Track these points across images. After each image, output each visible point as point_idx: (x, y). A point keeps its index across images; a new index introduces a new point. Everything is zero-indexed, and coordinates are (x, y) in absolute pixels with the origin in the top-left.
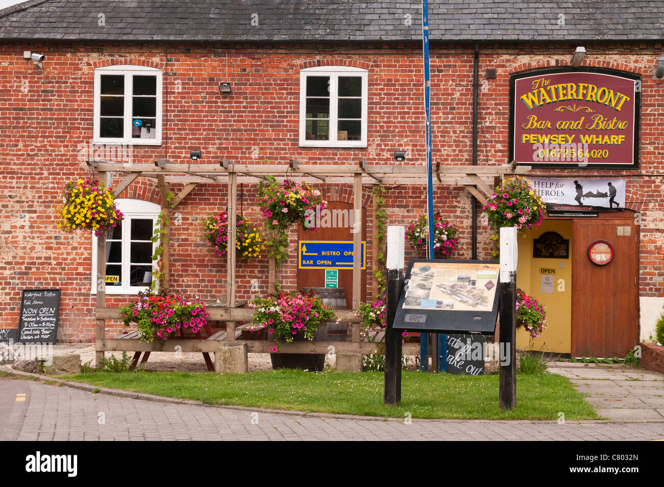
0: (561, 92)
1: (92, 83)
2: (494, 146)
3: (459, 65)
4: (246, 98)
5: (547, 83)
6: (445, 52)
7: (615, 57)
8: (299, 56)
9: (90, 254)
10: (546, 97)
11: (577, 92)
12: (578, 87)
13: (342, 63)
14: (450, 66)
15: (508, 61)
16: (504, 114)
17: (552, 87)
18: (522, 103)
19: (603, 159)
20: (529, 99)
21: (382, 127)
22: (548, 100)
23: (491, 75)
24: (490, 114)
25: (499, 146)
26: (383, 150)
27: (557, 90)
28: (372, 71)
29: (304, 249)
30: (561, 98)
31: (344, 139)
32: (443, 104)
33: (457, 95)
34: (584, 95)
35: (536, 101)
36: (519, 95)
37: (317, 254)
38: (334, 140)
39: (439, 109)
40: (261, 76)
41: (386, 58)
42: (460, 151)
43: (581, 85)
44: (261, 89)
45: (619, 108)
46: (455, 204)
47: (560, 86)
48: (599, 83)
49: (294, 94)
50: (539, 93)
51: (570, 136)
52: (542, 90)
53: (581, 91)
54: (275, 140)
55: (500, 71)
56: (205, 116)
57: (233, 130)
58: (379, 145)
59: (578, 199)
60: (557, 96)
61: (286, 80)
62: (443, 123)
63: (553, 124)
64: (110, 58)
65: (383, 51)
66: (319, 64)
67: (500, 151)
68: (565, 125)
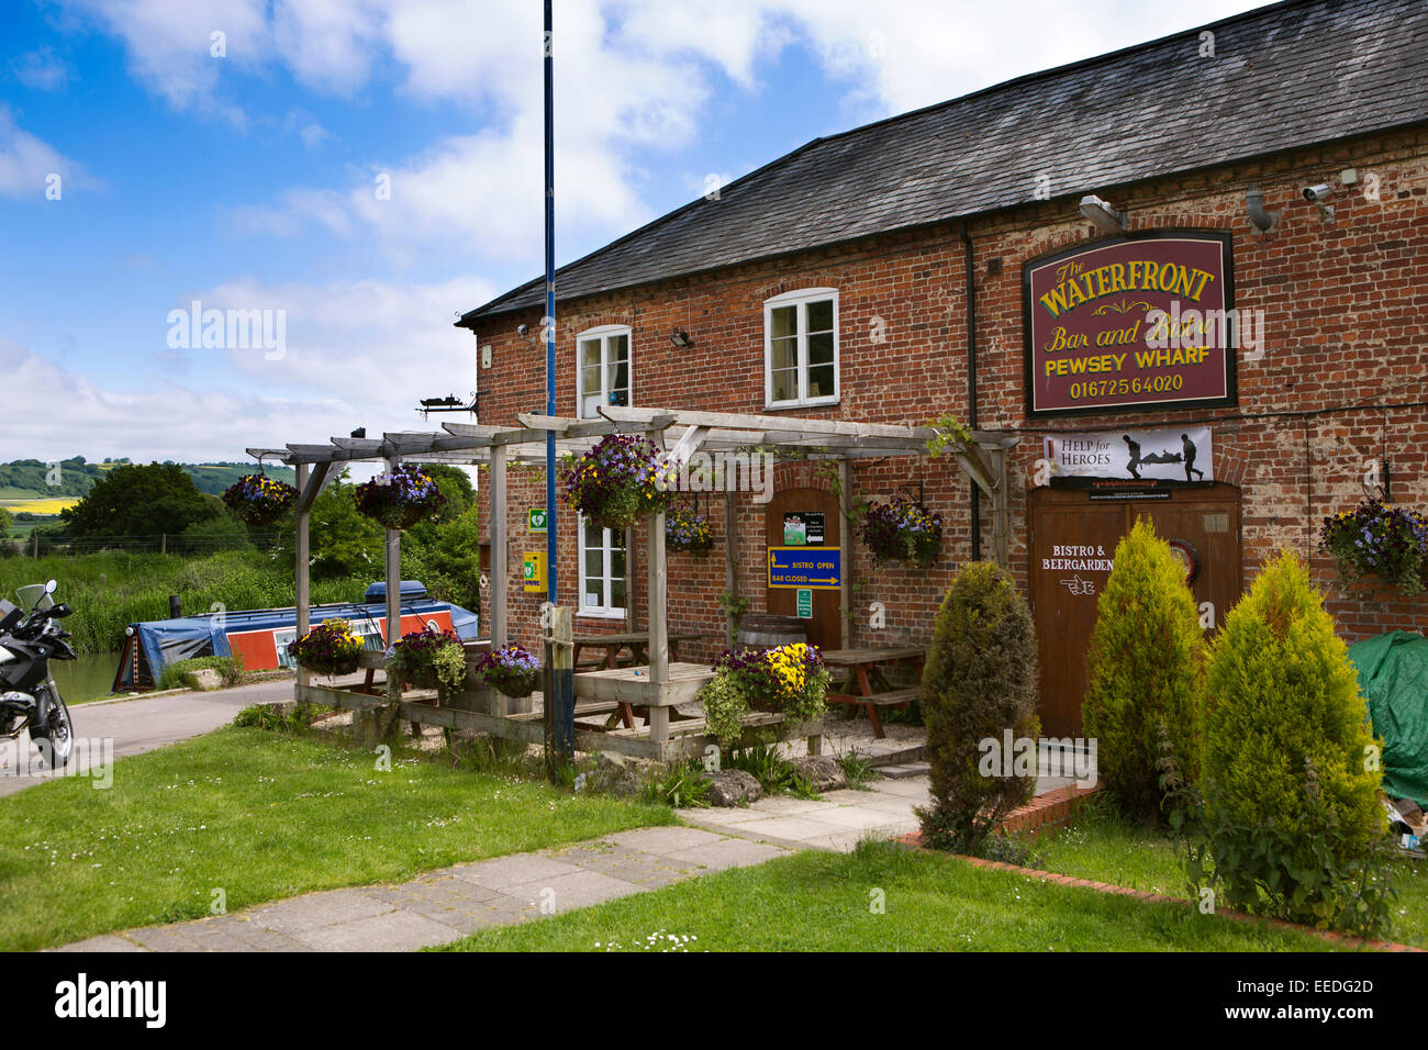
0: (1101, 281)
1: (574, 353)
2: (1003, 386)
3: (951, 261)
4: (708, 350)
5: (1079, 268)
6: (931, 243)
7: (1184, 205)
8: (761, 281)
9: (577, 566)
10: (1079, 293)
11: (1126, 278)
12: (1127, 268)
13: (808, 284)
14: (939, 265)
15: (1019, 242)
16: (1015, 330)
17: (1087, 275)
18: (1042, 307)
19: (1173, 393)
20: (1053, 301)
21: (856, 371)
22: (1082, 299)
23: (995, 268)
24: (996, 333)
25: (1010, 385)
26: (858, 406)
27: (1094, 279)
28: (842, 289)
29: (774, 559)
30: (1102, 292)
31: (816, 395)
32: (932, 326)
33: (950, 309)
34: (1139, 282)
35: (1063, 302)
36: (1039, 295)
37: (787, 566)
38: (804, 398)
39: (926, 334)
40: (722, 317)
41: (859, 267)
42: (956, 398)
43: (1132, 264)
44: (723, 335)
45: (1196, 297)
46: (953, 484)
47: (1099, 271)
48: (1160, 255)
49: (756, 336)
50: (1067, 287)
51: (1119, 358)
52: (1071, 281)
53: (1133, 275)
54: (739, 404)
55: (1007, 260)
56: (671, 380)
57: (697, 396)
58: (854, 399)
59: (1131, 467)
60: (1096, 290)
61: (748, 318)
62: (933, 356)
63: (1091, 340)
64: (587, 320)
65: (854, 257)
66: (784, 289)
67: (1012, 393)
68: (1109, 338)
